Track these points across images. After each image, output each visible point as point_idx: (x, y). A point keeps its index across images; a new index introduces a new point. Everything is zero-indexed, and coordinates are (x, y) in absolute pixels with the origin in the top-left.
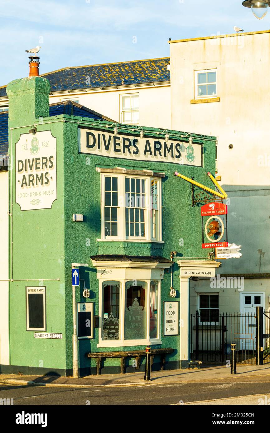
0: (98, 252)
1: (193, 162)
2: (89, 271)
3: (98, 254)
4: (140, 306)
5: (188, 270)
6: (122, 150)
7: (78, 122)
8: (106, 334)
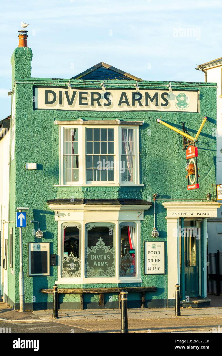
0: (56, 196)
1: (185, 108)
2: (45, 214)
3: (56, 198)
4: (107, 246)
5: (177, 211)
6: (89, 103)
7: (33, 83)
8: (66, 272)
